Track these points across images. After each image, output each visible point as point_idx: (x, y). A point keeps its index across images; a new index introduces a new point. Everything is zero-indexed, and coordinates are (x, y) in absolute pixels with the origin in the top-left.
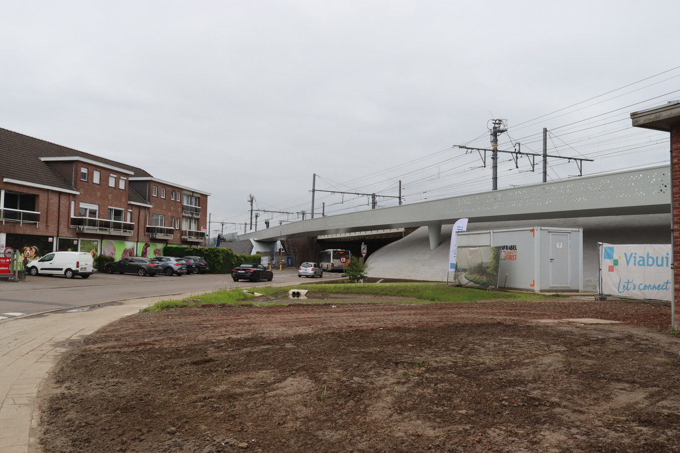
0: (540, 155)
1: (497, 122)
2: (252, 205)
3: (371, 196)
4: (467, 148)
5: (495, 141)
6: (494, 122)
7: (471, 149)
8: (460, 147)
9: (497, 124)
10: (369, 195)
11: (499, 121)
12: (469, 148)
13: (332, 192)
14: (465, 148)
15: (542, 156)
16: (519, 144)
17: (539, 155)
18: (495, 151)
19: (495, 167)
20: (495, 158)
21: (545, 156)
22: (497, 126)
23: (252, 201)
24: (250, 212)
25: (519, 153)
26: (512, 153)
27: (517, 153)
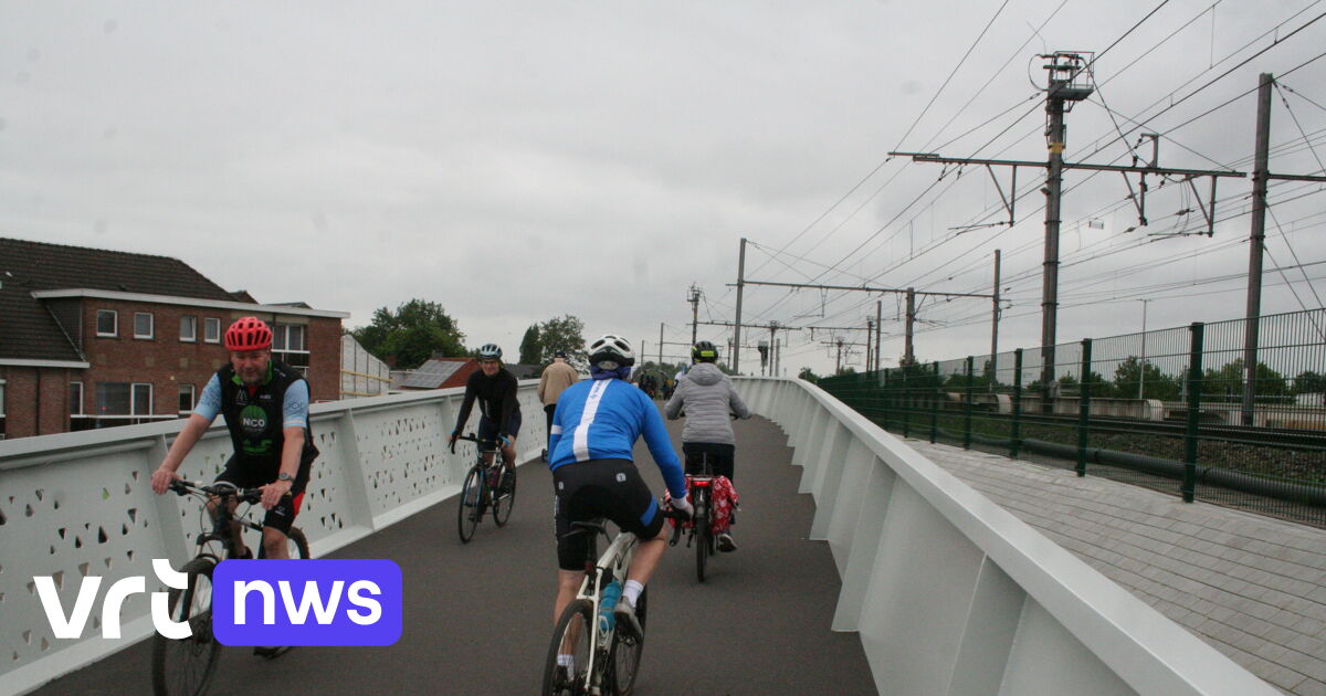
0: (1242, 175)
1: (1062, 61)
2: (695, 311)
3: (905, 295)
4: (944, 161)
5: (1057, 132)
6: (1049, 62)
7: (960, 161)
8: (917, 157)
9: (1064, 69)
10: (902, 292)
11: (1072, 57)
12: (951, 161)
13: (793, 285)
14: (935, 158)
15: (1251, 176)
16: (1155, 138)
17: (1234, 174)
18: (1055, 166)
19: (1053, 223)
20: (1053, 191)
21: (1262, 176)
22: (1062, 76)
23: (695, 301)
24: (692, 327)
25: (1153, 168)
26: (1123, 170)
27: (1144, 171)
